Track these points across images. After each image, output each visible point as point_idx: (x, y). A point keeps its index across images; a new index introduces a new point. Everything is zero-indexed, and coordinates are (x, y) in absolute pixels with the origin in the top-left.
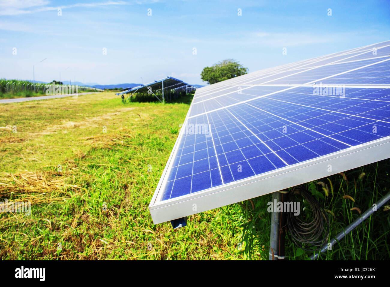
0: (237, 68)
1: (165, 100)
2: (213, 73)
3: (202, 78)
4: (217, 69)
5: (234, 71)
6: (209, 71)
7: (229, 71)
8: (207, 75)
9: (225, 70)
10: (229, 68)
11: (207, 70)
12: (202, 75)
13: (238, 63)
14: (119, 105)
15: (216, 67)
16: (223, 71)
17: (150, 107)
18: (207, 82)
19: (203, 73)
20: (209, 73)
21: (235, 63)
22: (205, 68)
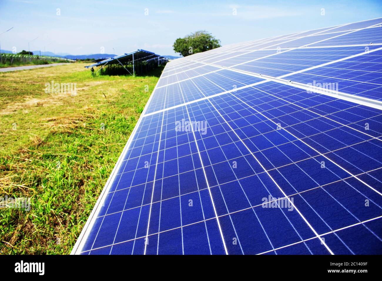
0: (210, 40)
1: (136, 74)
2: (185, 45)
3: (174, 50)
4: (190, 40)
5: (207, 42)
6: (181, 42)
7: (201, 43)
8: (179, 46)
9: (198, 42)
10: (201, 40)
11: (180, 41)
12: (175, 47)
13: (211, 35)
14: (89, 78)
15: (188, 38)
16: (195, 42)
17: (120, 80)
18: (179, 53)
19: (175, 44)
20: (181, 44)
21: (207, 34)
22: (178, 39)
